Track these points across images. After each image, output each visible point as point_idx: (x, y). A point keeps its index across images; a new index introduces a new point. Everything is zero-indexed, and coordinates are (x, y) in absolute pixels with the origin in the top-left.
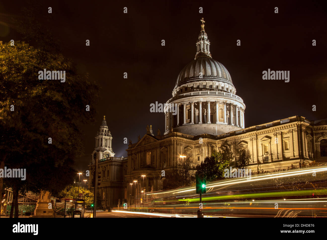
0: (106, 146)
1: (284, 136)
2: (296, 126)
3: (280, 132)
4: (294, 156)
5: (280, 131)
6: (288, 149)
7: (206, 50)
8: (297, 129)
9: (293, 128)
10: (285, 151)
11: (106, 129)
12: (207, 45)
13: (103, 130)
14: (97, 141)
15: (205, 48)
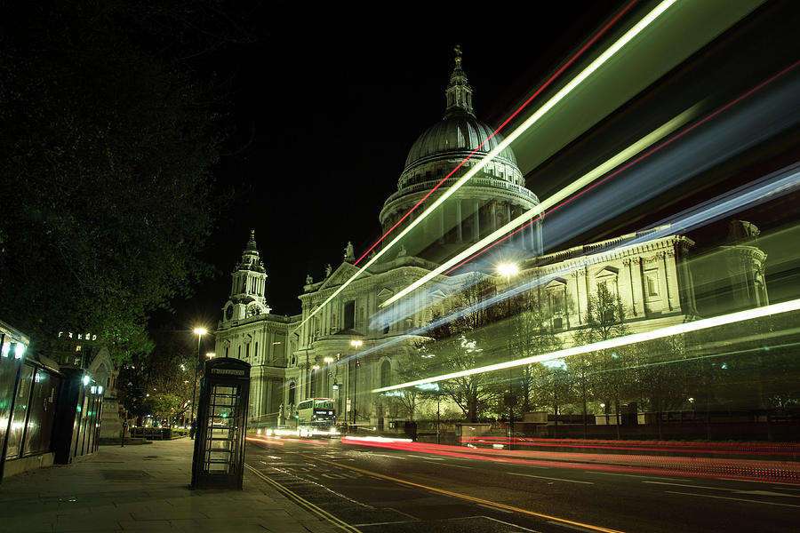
0: (254, 293)
1: (647, 266)
2: (671, 244)
3: (638, 259)
4: (671, 309)
5: (637, 256)
6: (656, 294)
7: (465, 104)
8: (673, 251)
9: (665, 250)
10: (650, 298)
11: (254, 257)
12: (467, 93)
13: (248, 259)
14: (235, 282)
15: (464, 100)
